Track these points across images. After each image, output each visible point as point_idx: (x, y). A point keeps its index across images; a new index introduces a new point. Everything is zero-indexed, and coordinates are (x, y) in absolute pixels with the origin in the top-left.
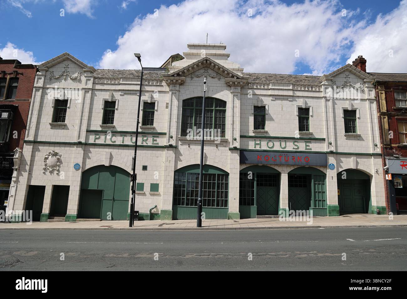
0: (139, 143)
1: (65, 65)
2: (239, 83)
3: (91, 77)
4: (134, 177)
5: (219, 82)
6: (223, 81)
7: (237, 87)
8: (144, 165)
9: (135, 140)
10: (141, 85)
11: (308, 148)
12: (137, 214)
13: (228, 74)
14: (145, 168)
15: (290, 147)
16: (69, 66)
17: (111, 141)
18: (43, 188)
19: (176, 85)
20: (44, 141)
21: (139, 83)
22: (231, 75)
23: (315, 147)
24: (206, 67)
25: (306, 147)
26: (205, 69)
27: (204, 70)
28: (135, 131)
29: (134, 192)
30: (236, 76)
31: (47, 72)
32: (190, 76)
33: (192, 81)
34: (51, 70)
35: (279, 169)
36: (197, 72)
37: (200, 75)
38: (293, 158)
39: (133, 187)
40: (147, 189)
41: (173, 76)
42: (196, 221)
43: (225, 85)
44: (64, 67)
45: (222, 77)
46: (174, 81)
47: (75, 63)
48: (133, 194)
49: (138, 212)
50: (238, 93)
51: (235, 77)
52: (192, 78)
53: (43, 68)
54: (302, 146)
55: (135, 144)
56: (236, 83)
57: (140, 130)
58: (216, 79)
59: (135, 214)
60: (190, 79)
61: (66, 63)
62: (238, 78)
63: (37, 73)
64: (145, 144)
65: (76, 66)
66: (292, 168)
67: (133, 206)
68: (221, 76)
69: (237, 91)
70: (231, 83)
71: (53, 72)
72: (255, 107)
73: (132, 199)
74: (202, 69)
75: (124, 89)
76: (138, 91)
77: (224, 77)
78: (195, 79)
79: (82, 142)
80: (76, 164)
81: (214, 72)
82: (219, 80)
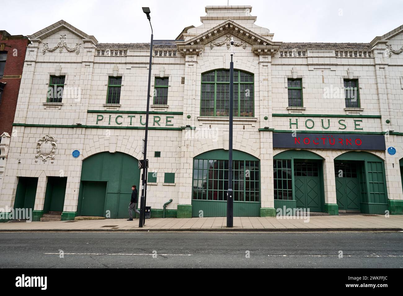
0: (150, 125)
1: (61, 35)
2: (269, 50)
3: (92, 48)
4: (145, 164)
5: (244, 51)
6: (249, 49)
7: (266, 56)
8: (157, 151)
9: (145, 122)
10: (151, 56)
11: (357, 127)
12: (149, 210)
13: (256, 40)
14: (157, 154)
15: (334, 126)
16: (65, 37)
17: (117, 123)
18: (34, 181)
19: (193, 56)
20: (37, 124)
21: (149, 54)
22: (259, 41)
23: (368, 126)
24: (229, 33)
25: (356, 127)
26: (227, 36)
27: (226, 38)
28: (145, 110)
29: (145, 182)
30: (266, 42)
31: (40, 44)
32: (209, 45)
33: (212, 51)
34: (45, 41)
35: (322, 154)
36: (218, 39)
37: (221, 44)
38: (340, 140)
39: (143, 175)
40: (161, 179)
41: (189, 44)
42: (225, 219)
43: (253, 54)
44: (60, 38)
45: (247, 45)
46: (191, 50)
47: (73, 33)
48: (143, 185)
49: (149, 208)
50: (268, 62)
51: (265, 44)
52: (212, 47)
53: (36, 39)
54: (350, 126)
55: (145, 126)
56: (266, 51)
57: (150, 110)
58: (241, 48)
59: (146, 211)
60: (209, 48)
61: (63, 33)
62: (268, 44)
63: (29, 45)
64: (156, 126)
65: (74, 36)
66: (339, 153)
67: (144, 200)
68: (246, 43)
69: (267, 61)
70: (259, 51)
71: (47, 44)
72: (289, 79)
73: (143, 190)
74: (224, 36)
75: (131, 62)
76: (147, 63)
77: (250, 45)
78: (216, 48)
79: (82, 125)
80: (75, 151)
81: (238, 39)
82: (244, 48)
